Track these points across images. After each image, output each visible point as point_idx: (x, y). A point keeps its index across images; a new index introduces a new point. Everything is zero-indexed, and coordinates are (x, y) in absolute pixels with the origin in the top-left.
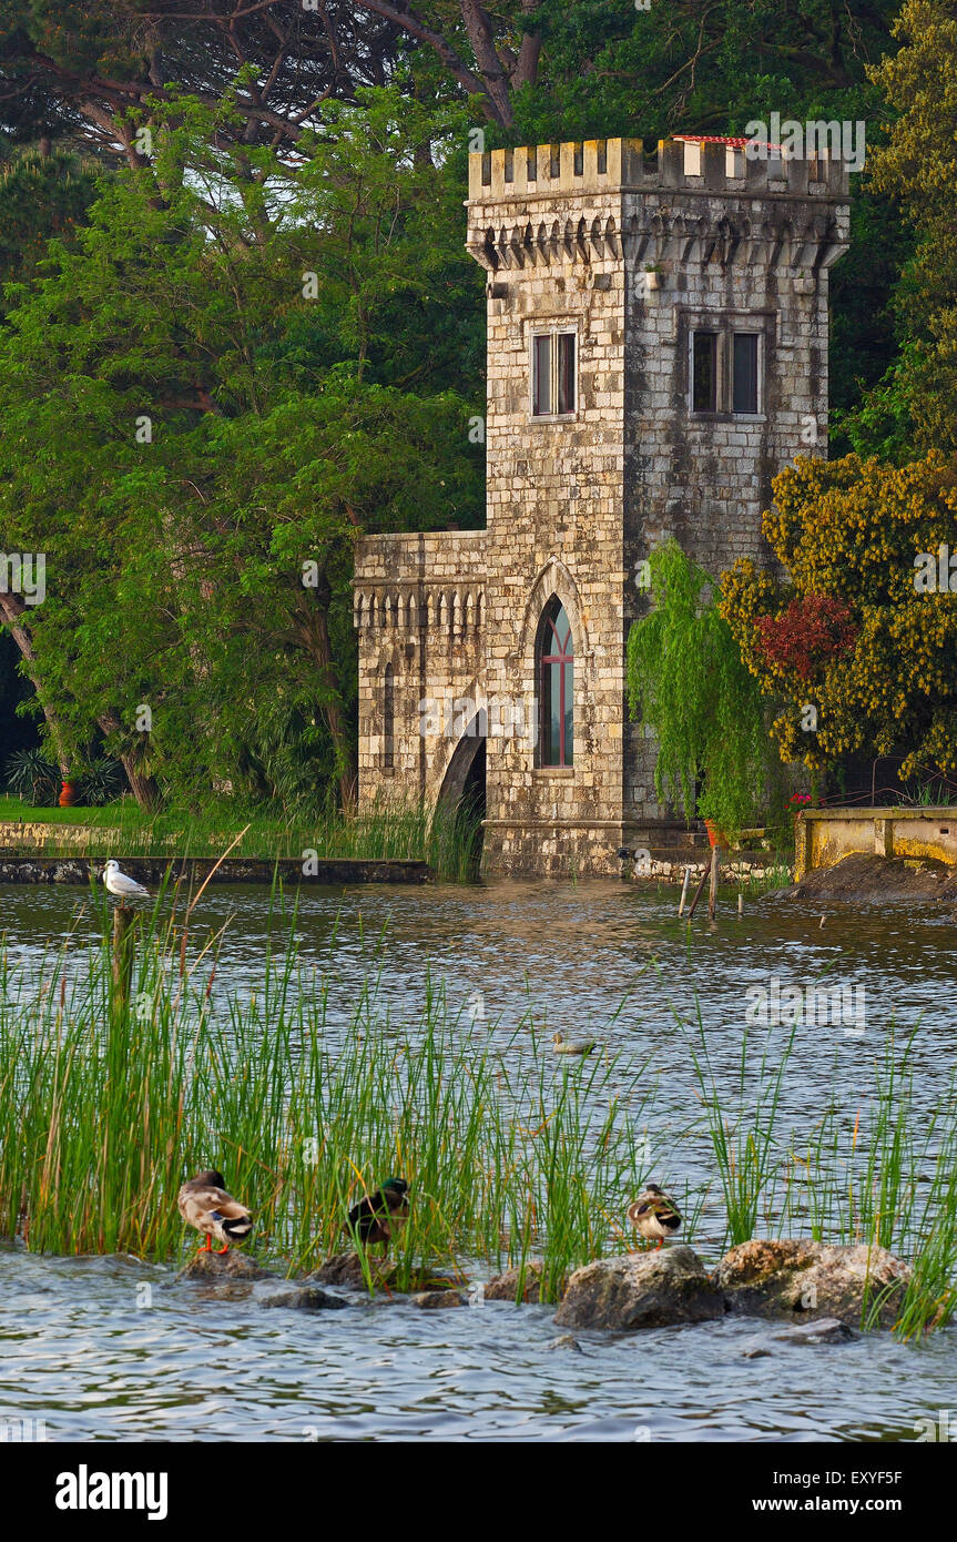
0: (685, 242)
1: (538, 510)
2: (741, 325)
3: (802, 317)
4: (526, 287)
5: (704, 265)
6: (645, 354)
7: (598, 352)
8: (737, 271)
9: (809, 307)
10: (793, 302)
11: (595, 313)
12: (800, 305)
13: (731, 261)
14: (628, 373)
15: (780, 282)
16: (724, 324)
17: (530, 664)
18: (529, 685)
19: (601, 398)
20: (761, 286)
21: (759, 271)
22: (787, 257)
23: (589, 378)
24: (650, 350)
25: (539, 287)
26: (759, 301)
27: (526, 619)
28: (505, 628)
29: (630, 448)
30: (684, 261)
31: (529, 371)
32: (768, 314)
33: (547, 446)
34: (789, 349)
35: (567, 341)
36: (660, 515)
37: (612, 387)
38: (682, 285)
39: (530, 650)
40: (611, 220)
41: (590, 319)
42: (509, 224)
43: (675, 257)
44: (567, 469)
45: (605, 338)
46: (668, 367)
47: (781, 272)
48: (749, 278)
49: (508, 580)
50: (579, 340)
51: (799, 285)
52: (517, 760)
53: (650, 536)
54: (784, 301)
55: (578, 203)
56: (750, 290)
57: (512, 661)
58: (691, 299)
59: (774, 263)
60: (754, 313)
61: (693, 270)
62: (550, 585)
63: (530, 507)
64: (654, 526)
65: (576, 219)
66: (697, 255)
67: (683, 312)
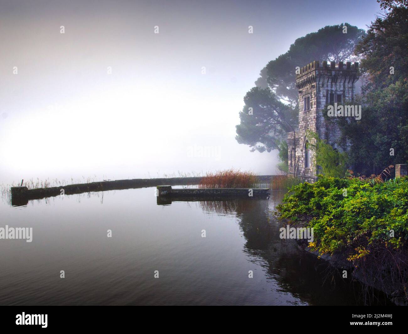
0: (327, 79)
1: (305, 126)
2: (338, 93)
3: (350, 92)
4: (303, 91)
5: (331, 83)
6: (320, 98)
7: (313, 99)
8: (338, 84)
9: (351, 90)
10: (348, 89)
11: (312, 92)
12: (350, 89)
13: (336, 82)
14: (317, 101)
15: (346, 86)
16: (335, 93)
17: (304, 151)
18: (304, 154)
19: (313, 106)
20: (342, 86)
21: (342, 84)
22: (347, 81)
23: (312, 103)
24: (321, 97)
25: (305, 90)
26: (342, 89)
27: (304, 144)
28: (301, 145)
29: (317, 114)
30: (328, 82)
31: (304, 104)
32: (344, 91)
33: (306, 116)
34: (348, 97)
35: (309, 98)
36: (323, 126)
37: (315, 104)
38: (327, 86)
39: (304, 149)
40: (314, 75)
41: (312, 94)
42: (301, 81)
43: (326, 81)
44: (309, 119)
45: (314, 96)
46: (325, 100)
47: (346, 84)
48: (340, 85)
49: (301, 138)
50: (310, 97)
51: (349, 86)
52: (302, 166)
53: (321, 129)
54: (347, 89)
55: (309, 74)
56: (340, 87)
57: (302, 151)
58: (329, 88)
59: (345, 82)
60: (341, 91)
61: (329, 84)
62: (307, 139)
63: (304, 126)
64: (322, 128)
65: (309, 77)
66: (330, 81)
67: (327, 91)
